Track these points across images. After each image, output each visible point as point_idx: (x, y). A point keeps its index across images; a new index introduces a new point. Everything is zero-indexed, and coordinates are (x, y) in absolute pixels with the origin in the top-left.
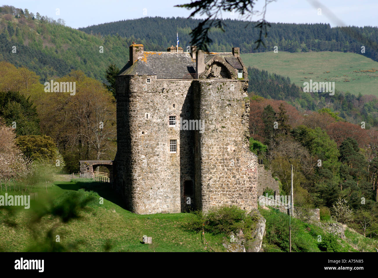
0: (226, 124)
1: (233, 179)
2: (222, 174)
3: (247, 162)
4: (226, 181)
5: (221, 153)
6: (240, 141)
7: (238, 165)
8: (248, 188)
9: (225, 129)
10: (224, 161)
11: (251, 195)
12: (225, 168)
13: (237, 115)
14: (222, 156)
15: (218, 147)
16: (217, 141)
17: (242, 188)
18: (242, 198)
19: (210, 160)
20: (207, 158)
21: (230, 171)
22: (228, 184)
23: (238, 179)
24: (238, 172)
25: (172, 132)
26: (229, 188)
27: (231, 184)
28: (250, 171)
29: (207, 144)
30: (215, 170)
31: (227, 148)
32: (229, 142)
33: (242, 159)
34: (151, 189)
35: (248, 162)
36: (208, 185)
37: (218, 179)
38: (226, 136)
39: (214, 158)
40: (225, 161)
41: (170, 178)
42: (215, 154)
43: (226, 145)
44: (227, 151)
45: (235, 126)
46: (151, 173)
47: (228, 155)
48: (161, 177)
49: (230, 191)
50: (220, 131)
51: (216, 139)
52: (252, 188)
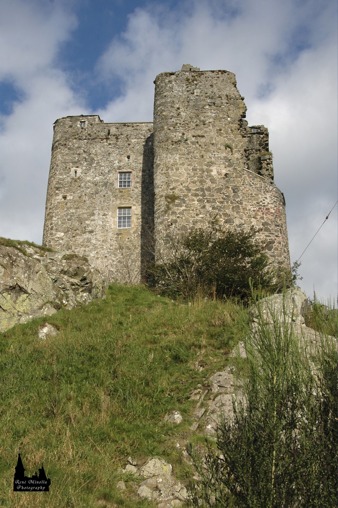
0: (206, 132)
1: (227, 225)
2: (201, 216)
3: (257, 195)
5: (196, 179)
6: (237, 159)
7: (238, 200)
9: (203, 140)
10: (204, 193)
11: (271, 256)
12: (208, 205)
13: (229, 119)
14: (198, 183)
15: (190, 168)
16: (187, 159)
19: (171, 189)
20: (164, 187)
21: (219, 210)
23: (239, 226)
24: (237, 213)
25: (122, 196)
28: (265, 211)
29: (165, 164)
31: (209, 171)
32: (213, 159)
33: (245, 190)
35: (260, 196)
36: (168, 235)
37: (191, 224)
38: (207, 151)
39: (181, 187)
40: (207, 193)
42: (183, 179)
43: (207, 166)
44: (210, 176)
45: (225, 136)
47: (213, 181)
50: (193, 143)
51: (184, 154)
52: (274, 242)
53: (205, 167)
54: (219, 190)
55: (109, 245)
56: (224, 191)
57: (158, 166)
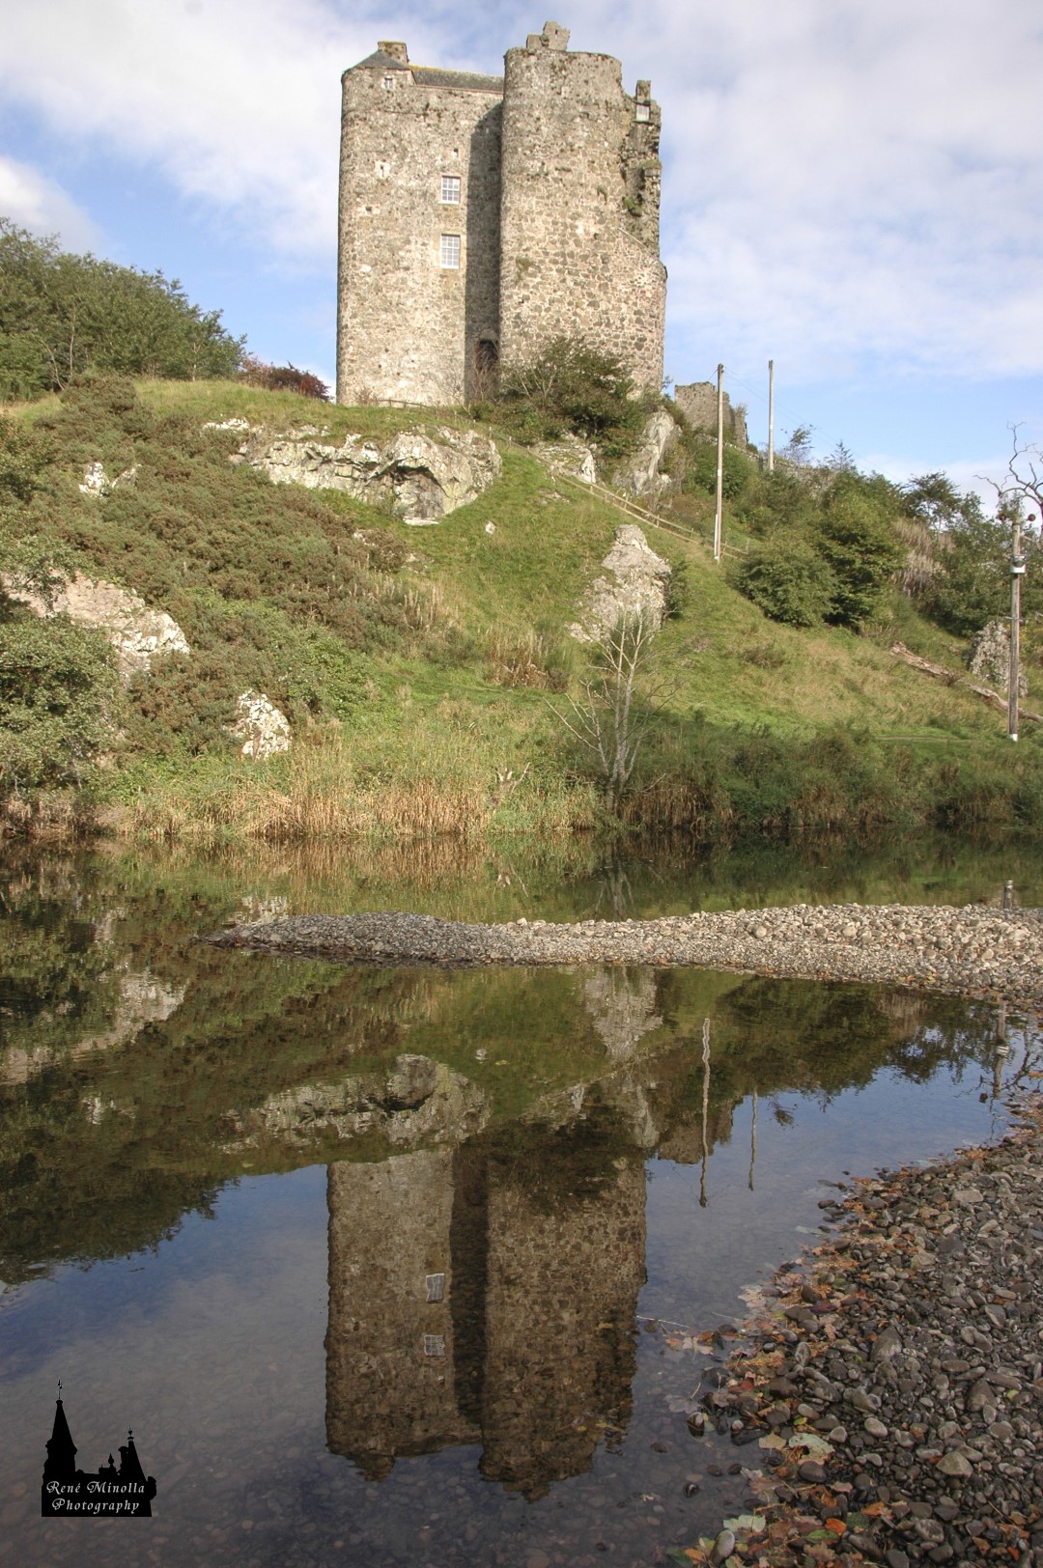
0: (573, 163)
1: (590, 310)
2: (559, 293)
3: (631, 269)
4: (570, 313)
5: (556, 237)
6: (612, 212)
7: (607, 274)
8: (633, 338)
9: (569, 176)
10: (565, 260)
12: (569, 278)
13: (606, 144)
14: (558, 245)
15: (550, 220)
16: (546, 205)
17: (617, 337)
19: (524, 250)
20: (515, 245)
21: (583, 287)
22: (574, 322)
23: (606, 312)
24: (605, 293)
25: (447, 216)
27: (584, 322)
28: (639, 295)
29: (517, 210)
30: (538, 280)
31: (574, 227)
32: (580, 210)
33: (616, 260)
34: (387, 351)
35: (635, 271)
36: (518, 316)
37: (547, 306)
38: (573, 195)
39: (536, 248)
40: (569, 260)
41: (437, 328)
42: (540, 236)
43: (572, 218)
44: (574, 235)
45: (598, 172)
46: (386, 310)
47: (578, 243)
48: (415, 324)
50: (556, 180)
51: (542, 198)
52: (645, 340)
53: (569, 221)
54: (585, 258)
55: (430, 291)
56: (589, 260)
57: (508, 210)
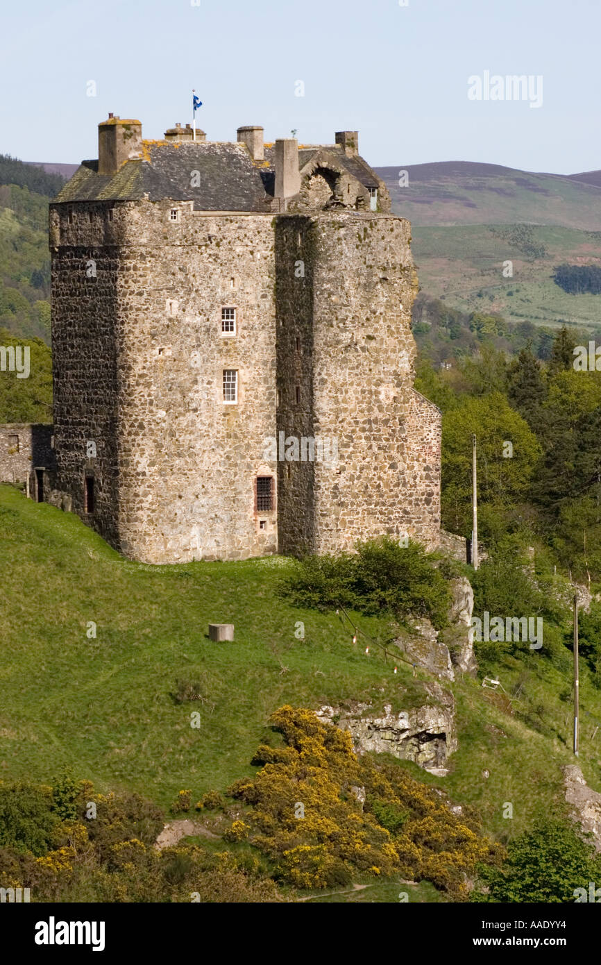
0: (376, 330)
1: (391, 472)
2: (367, 460)
3: (422, 427)
4: (376, 478)
5: (364, 406)
6: (407, 374)
7: (403, 435)
8: (423, 494)
9: (373, 344)
10: (371, 426)
11: (429, 513)
12: (373, 443)
13: (401, 306)
14: (366, 413)
15: (359, 389)
16: (356, 375)
17: (411, 495)
18: (409, 522)
19: (340, 422)
20: (332, 418)
21: (385, 451)
22: (379, 486)
23: (402, 473)
24: (402, 454)
25: (228, 351)
26: (382, 496)
27: (387, 485)
28: (428, 451)
29: (333, 383)
30: (351, 449)
31: (378, 393)
32: (382, 376)
33: (412, 421)
34: (180, 497)
35: (425, 429)
36: (336, 487)
37: (358, 473)
38: (377, 362)
39: (349, 419)
41: (222, 469)
42: (351, 407)
43: (376, 385)
44: (378, 401)
45: (396, 336)
46: (179, 455)
47: (380, 409)
48: (203, 467)
49: (384, 504)
50: (363, 349)
51: (353, 368)
52: (433, 494)
53: (374, 388)
54: (386, 422)
55: (215, 431)
56: (390, 424)
